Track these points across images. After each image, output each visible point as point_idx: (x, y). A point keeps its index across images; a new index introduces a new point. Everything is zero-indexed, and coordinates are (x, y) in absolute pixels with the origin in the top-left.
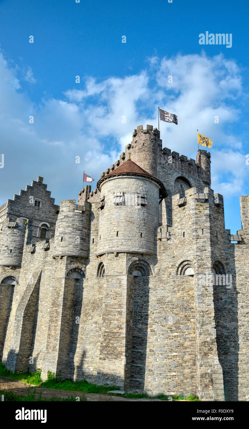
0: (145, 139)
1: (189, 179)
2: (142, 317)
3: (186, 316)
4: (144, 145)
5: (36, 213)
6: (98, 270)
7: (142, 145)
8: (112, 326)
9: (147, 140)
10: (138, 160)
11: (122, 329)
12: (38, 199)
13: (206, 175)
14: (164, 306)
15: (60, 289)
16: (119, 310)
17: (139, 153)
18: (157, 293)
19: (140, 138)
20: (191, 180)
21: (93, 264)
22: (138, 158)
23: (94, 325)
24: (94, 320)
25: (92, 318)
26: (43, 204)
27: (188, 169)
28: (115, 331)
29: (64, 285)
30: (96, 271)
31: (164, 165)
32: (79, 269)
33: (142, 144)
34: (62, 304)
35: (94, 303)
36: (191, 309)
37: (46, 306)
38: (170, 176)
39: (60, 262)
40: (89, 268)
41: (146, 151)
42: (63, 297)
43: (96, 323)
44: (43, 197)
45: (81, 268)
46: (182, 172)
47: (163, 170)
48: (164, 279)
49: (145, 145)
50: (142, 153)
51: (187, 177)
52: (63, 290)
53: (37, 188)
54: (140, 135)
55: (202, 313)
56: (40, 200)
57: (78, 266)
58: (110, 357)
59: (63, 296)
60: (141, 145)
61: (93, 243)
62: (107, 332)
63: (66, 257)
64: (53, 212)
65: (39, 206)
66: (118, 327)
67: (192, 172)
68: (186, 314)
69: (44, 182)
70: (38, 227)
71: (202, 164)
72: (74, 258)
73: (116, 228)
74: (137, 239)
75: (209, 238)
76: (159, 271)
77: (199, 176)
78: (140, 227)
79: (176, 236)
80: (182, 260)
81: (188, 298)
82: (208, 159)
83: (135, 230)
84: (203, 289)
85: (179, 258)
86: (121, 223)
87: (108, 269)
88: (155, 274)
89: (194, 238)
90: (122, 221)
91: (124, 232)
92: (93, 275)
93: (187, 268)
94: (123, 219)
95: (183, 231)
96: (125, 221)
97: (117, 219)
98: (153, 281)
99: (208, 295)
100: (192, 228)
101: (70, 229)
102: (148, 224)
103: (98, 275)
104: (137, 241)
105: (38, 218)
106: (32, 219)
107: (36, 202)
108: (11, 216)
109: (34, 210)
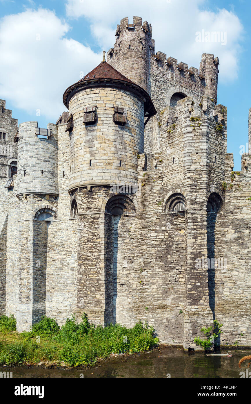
0: (132, 38)
6: (72, 210)
7: (128, 48)
9: (134, 39)
10: (123, 70)
11: (100, 275)
13: (211, 89)
15: (28, 233)
16: (96, 254)
17: (125, 61)
21: (65, 203)
24: (70, 267)
25: (68, 265)
27: (188, 82)
28: (93, 277)
29: (32, 228)
30: (69, 211)
31: (157, 76)
32: (49, 209)
34: (32, 250)
35: (69, 248)
38: (164, 92)
39: (25, 201)
40: (61, 208)
41: (133, 56)
42: (32, 243)
45: (52, 208)
46: (181, 86)
47: (155, 84)
49: (131, 48)
50: (128, 60)
52: (31, 234)
57: (48, 206)
59: (32, 241)
60: (126, 49)
61: (64, 177)
63: (32, 195)
66: (96, 273)
67: (193, 86)
71: (207, 74)
72: (41, 195)
73: (89, 155)
74: (116, 169)
75: (205, 164)
76: (144, 208)
77: (203, 92)
78: (119, 153)
79: (164, 164)
80: (171, 193)
81: (177, 238)
82: (214, 67)
83: (111, 156)
84: (195, 227)
85: (167, 191)
86: (94, 149)
87: (82, 207)
88: (138, 211)
89: (186, 164)
90: (96, 146)
91: (99, 160)
92: (66, 216)
93: (177, 203)
94: (97, 144)
95: (173, 157)
96: (99, 145)
97: (90, 143)
98: (137, 220)
99: (201, 234)
100: (184, 152)
101: (34, 161)
102: (129, 148)
103: (71, 215)
104: (115, 171)
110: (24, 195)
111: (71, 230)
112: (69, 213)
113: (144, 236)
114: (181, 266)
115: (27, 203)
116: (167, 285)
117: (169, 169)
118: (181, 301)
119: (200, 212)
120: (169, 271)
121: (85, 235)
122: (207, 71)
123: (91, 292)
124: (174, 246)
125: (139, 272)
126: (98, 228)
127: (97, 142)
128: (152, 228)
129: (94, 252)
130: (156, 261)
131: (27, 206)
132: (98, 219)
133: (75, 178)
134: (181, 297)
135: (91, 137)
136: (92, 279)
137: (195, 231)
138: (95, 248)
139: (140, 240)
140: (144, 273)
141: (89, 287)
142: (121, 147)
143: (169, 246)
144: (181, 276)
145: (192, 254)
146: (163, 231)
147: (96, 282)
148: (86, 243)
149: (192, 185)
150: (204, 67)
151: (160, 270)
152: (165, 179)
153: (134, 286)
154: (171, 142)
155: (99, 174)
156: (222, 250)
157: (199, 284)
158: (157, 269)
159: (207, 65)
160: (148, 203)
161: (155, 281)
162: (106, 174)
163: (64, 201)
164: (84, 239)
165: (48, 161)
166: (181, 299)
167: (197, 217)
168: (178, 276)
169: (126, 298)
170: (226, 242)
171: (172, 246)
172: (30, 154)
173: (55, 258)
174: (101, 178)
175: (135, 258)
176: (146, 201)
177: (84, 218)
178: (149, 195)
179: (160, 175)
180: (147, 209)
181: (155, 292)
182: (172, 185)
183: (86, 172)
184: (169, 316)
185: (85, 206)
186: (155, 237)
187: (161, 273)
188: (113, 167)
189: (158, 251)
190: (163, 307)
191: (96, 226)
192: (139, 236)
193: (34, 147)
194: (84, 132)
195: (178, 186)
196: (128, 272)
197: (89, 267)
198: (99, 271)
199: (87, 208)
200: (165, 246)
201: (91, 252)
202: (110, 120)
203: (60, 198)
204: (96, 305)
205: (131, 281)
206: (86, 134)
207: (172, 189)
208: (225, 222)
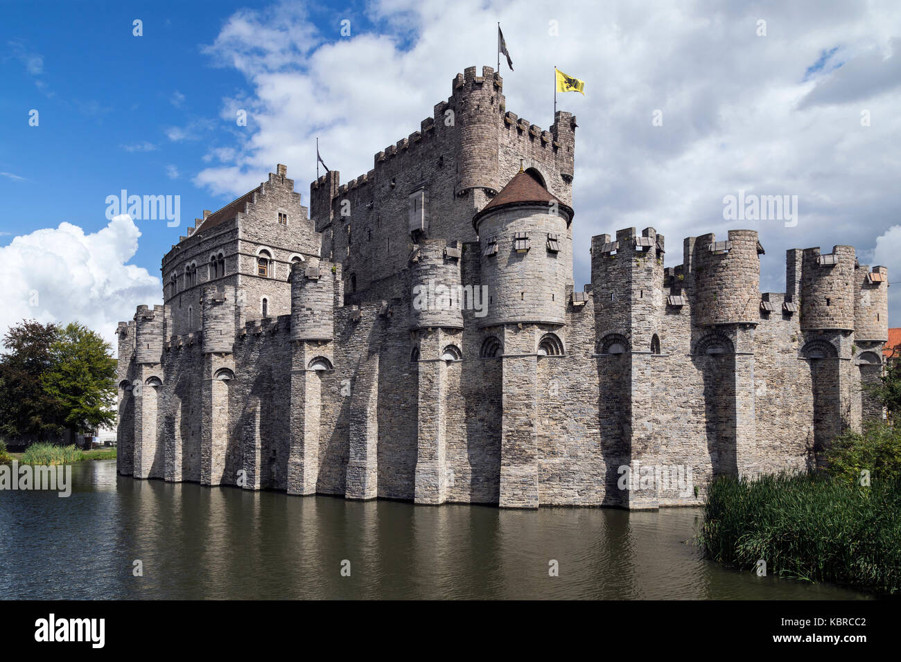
0: (481, 96)
1: (541, 172)
2: (548, 411)
3: (608, 408)
5: (282, 237)
6: (483, 347)
7: (476, 109)
8: (518, 423)
9: (483, 99)
11: (532, 425)
12: (283, 209)
13: (567, 162)
14: (579, 396)
16: (526, 402)
17: (470, 126)
18: (568, 378)
19: (471, 94)
20: (544, 173)
23: (480, 424)
25: (476, 414)
26: (291, 219)
27: (542, 153)
28: (522, 429)
30: (479, 348)
33: (476, 107)
35: (477, 394)
36: (615, 398)
37: (398, 400)
38: (515, 168)
40: (467, 345)
43: (482, 420)
44: (289, 204)
45: (457, 344)
46: (533, 159)
47: (506, 158)
48: (578, 359)
49: (481, 109)
50: (475, 126)
51: (539, 169)
52: (438, 377)
53: (279, 187)
55: (636, 404)
56: (286, 211)
58: (516, 462)
60: (473, 110)
62: (511, 431)
64: (308, 234)
65: (285, 224)
66: (526, 424)
67: (546, 158)
68: (609, 405)
70: (287, 263)
71: (562, 141)
73: (520, 287)
76: (573, 348)
77: (557, 166)
80: (606, 332)
81: (612, 384)
82: (571, 130)
84: (640, 372)
85: (601, 330)
88: (565, 352)
91: (531, 293)
92: (473, 354)
93: (612, 344)
95: (611, 292)
96: (532, 277)
97: (521, 273)
98: (564, 362)
99: (645, 380)
103: (481, 353)
105: (285, 246)
106: (277, 248)
107: (280, 214)
108: (246, 243)
109: (279, 231)
110: (429, 329)
111: (480, 371)
112: (478, 352)
113: (572, 381)
114: (616, 416)
115: (432, 338)
117: (604, 305)
119: (645, 356)
121: (512, 380)
122: (563, 135)
123: (520, 446)
124: (608, 393)
126: (530, 371)
128: (582, 371)
129: (523, 400)
132: (529, 361)
135: (522, 267)
136: (522, 431)
138: (525, 395)
139: (567, 386)
141: (517, 440)
143: (602, 392)
145: (636, 401)
147: (526, 434)
148: (513, 388)
150: (559, 131)
153: (562, 439)
155: (532, 310)
157: (643, 436)
160: (576, 342)
162: (540, 310)
163: (471, 337)
164: (511, 384)
168: (612, 427)
171: (605, 392)
172: (438, 279)
177: (512, 359)
178: (578, 333)
180: (576, 350)
185: (514, 345)
188: (546, 302)
189: (590, 398)
191: (527, 369)
192: (566, 381)
194: (513, 260)
195: (618, 326)
196: (554, 423)
197: (517, 417)
198: (530, 421)
199: (515, 348)
201: (519, 400)
204: (526, 462)
206: (516, 263)
207: (608, 329)
208: (661, 366)
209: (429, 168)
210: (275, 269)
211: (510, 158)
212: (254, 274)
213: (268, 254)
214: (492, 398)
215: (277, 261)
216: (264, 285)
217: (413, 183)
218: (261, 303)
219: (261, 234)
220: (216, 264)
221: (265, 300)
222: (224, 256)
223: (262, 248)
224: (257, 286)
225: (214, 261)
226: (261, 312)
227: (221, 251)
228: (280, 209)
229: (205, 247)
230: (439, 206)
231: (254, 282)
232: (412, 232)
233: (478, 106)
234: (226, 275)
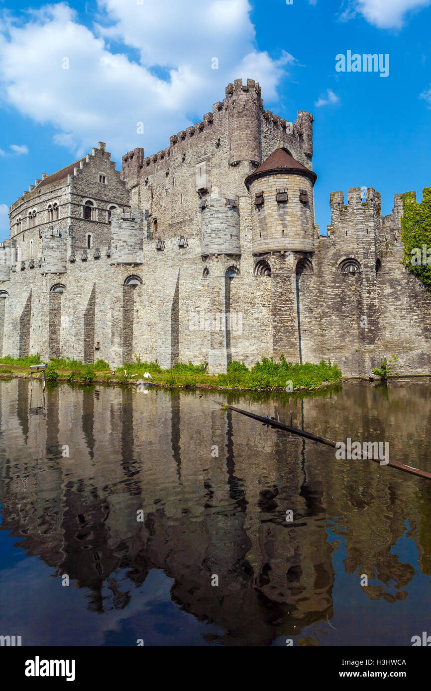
0: (246, 98)
1: (290, 151)
4: (244, 107)
5: (102, 192)
7: (243, 108)
8: (284, 320)
9: (248, 100)
10: (237, 127)
12: (103, 173)
13: (308, 144)
16: (289, 305)
17: (239, 119)
19: (240, 97)
20: (292, 152)
21: (248, 262)
22: (239, 125)
23: (256, 321)
24: (254, 317)
25: (251, 314)
26: (108, 179)
27: (290, 138)
28: (287, 324)
29: (224, 283)
30: (253, 269)
31: (266, 133)
32: (234, 267)
33: (243, 106)
34: (224, 302)
35: (252, 300)
38: (272, 147)
39: (216, 260)
40: (244, 266)
41: (248, 115)
42: (224, 296)
43: (257, 319)
44: (108, 170)
45: (236, 266)
46: (284, 142)
47: (265, 140)
48: (324, 276)
49: (246, 107)
50: (243, 118)
51: (289, 149)
53: (100, 158)
54: (239, 93)
56: (105, 174)
57: (234, 264)
58: (284, 348)
60: (241, 108)
62: (279, 326)
63: (222, 255)
64: (120, 190)
65: (104, 183)
66: (289, 321)
67: (294, 142)
69: (107, 150)
70: (106, 210)
71: (304, 130)
72: (230, 255)
73: (281, 226)
74: (302, 238)
75: (373, 237)
76: (320, 269)
77: (301, 147)
78: (304, 225)
79: (336, 234)
80: (344, 258)
81: (349, 293)
82: (310, 124)
83: (299, 228)
84: (369, 285)
85: (341, 256)
86: (286, 222)
87: (275, 267)
88: (316, 271)
89: (359, 237)
90: (287, 219)
91: (289, 231)
92: (249, 273)
93: (349, 265)
94: (288, 218)
95: (346, 230)
96: (290, 219)
97: (282, 217)
98: (315, 278)
99: (373, 290)
100: (357, 228)
101: (224, 226)
102: (309, 222)
103: (254, 272)
104: (302, 240)
105: (105, 198)
106: (99, 200)
107: (101, 177)
108: (75, 196)
109: (99, 188)
110: (216, 255)
111: (254, 284)
112: (252, 271)
113: (321, 291)
114: (354, 315)
115: (218, 261)
116: (343, 330)
117: (341, 239)
118: (356, 342)
119: (372, 273)
120: (344, 319)
121: (278, 290)
122: (304, 127)
123: (286, 336)
124: (347, 299)
125: (318, 320)
126: (291, 284)
127: (288, 217)
128: (328, 284)
129: (287, 304)
130: (333, 311)
131: (218, 264)
132: (289, 277)
133: (267, 243)
134: (355, 339)
135: (283, 212)
136: (287, 326)
137: (369, 288)
138: (288, 301)
139: (318, 294)
140: (323, 321)
141: (284, 333)
142: (305, 221)
143: (343, 299)
144: (354, 323)
145: (367, 305)
146: (337, 287)
147: (290, 328)
148: (279, 296)
149: (364, 253)
150: (301, 124)
151: (337, 318)
152: (338, 247)
153: (316, 331)
154: (343, 218)
155: (291, 242)
156: (383, 302)
157: (373, 328)
158: (334, 317)
159: (304, 121)
160: (323, 264)
161: (333, 327)
162: (296, 242)
163: (247, 260)
164: (277, 293)
165: (235, 227)
166: (355, 341)
167: (369, 278)
168: (352, 322)
169: (309, 341)
170: (385, 295)
171: (345, 299)
172: (221, 221)
173: (239, 309)
174: (292, 245)
175: (315, 309)
176: (322, 263)
177: (278, 276)
178: (324, 258)
179: (332, 243)
180: (323, 270)
181: (333, 336)
182: (345, 252)
183: (278, 240)
184: (347, 355)
185: (278, 267)
186: (330, 292)
187: (337, 320)
188: (301, 237)
189: (334, 303)
190: (341, 348)
191: (289, 283)
192: (317, 291)
193: (224, 215)
194: (276, 208)
195: (352, 253)
196: (309, 320)
197: (283, 316)
198: (293, 319)
199: (280, 268)
200: (339, 299)
201: (284, 304)
202: (297, 199)
203: (242, 258)
204: (291, 347)
205: (313, 327)
206: (278, 210)
207: (345, 255)
208: (383, 281)
209: (210, 147)
210: (97, 215)
211: (268, 141)
212: (82, 218)
213: (92, 204)
214: (264, 303)
215: (99, 209)
216: (89, 226)
217: (199, 157)
218: (87, 238)
219: (87, 190)
220: (52, 211)
221: (89, 236)
222: (58, 205)
223: (87, 199)
224: (84, 226)
225: (50, 208)
226: (87, 245)
227: (56, 201)
228: (101, 173)
229: (43, 198)
230: (218, 172)
231: (82, 223)
232: (199, 190)
233: (245, 105)
234: (59, 218)
